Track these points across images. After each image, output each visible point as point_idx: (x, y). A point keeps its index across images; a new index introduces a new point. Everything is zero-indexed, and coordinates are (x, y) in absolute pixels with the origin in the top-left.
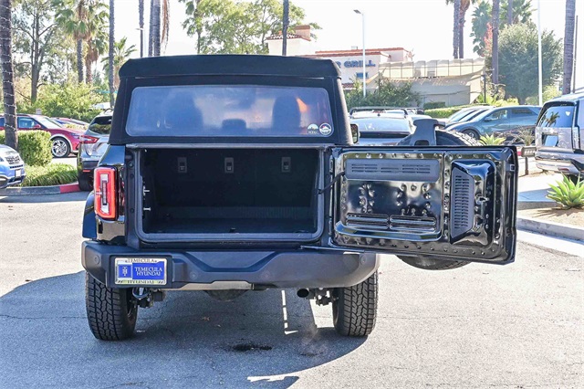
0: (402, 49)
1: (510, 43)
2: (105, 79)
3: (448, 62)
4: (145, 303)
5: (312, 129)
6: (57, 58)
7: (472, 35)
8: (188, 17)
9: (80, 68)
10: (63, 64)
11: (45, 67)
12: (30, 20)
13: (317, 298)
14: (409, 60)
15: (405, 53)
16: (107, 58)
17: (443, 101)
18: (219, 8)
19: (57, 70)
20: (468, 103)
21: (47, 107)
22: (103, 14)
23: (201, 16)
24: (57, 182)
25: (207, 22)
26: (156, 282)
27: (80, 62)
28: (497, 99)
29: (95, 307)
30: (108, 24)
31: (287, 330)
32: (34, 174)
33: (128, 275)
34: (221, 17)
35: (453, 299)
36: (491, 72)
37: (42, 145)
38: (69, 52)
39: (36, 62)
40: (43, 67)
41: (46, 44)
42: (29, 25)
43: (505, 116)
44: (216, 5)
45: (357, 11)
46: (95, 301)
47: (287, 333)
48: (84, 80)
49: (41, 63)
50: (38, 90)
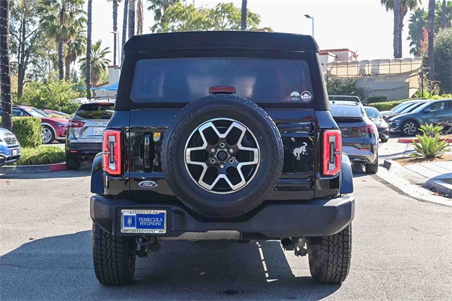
0: (347, 50)
1: (444, 44)
2: (82, 78)
3: (389, 61)
4: (142, 254)
5: (294, 96)
6: (40, 58)
7: (409, 38)
8: (156, 22)
9: (61, 67)
10: (46, 63)
11: (30, 66)
12: (17, 25)
13: (296, 250)
14: (354, 59)
15: (350, 54)
16: (84, 59)
17: (384, 96)
18: (184, 15)
19: (42, 69)
20: (408, 98)
21: (31, 102)
22: (82, 19)
23: (168, 22)
24: (47, 161)
25: (173, 27)
26: (157, 232)
27: (61, 62)
28: (433, 94)
29: (101, 255)
30: (86, 29)
31: (268, 278)
32: (27, 154)
33: (132, 225)
34: (185, 22)
35: (414, 255)
36: (427, 70)
37: (33, 130)
38: (51, 53)
39: (22, 62)
40: (28, 66)
41: (32, 46)
42: (17, 29)
43: (442, 108)
44: (181, 12)
45: (307, 16)
46: (101, 250)
47: (269, 281)
48: (64, 78)
49: (27, 63)
50: (24, 87)
